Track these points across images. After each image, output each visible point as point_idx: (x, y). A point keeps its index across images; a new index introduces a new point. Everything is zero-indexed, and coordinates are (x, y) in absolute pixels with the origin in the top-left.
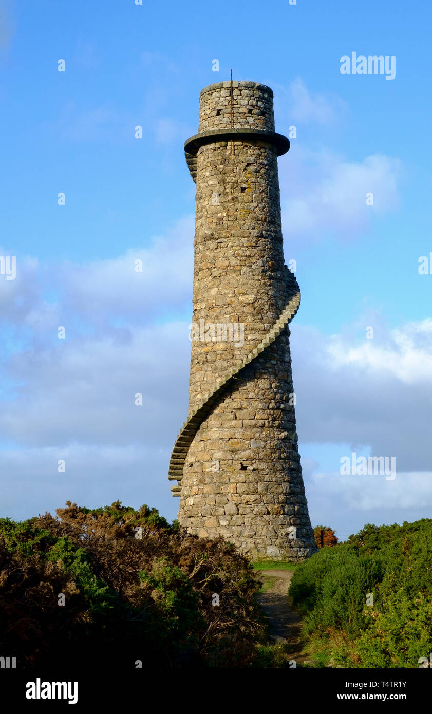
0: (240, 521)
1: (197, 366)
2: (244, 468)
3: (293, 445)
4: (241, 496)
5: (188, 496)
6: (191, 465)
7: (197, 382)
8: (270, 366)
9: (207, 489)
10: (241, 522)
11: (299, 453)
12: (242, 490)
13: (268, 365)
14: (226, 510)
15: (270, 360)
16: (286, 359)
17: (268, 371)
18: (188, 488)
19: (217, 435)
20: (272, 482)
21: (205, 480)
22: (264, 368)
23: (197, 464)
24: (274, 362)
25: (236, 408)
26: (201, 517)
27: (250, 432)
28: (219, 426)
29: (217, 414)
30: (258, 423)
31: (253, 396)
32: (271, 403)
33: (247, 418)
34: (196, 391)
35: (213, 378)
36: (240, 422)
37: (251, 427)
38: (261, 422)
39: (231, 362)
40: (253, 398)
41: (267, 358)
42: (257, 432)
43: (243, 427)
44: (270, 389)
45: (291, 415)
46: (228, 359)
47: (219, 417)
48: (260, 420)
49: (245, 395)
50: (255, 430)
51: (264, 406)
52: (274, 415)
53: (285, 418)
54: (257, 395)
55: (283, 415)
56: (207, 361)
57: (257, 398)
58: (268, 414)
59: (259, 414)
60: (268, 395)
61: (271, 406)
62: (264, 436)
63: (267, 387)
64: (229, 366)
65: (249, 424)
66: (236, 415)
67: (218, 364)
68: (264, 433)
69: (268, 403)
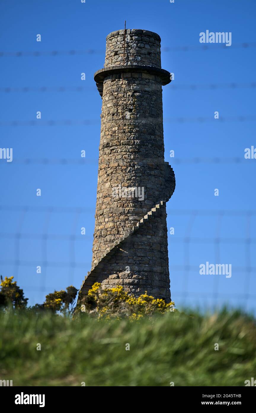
1: (96, 239)
8: (146, 239)
13: (144, 239)
15: (146, 235)
17: (144, 243)
24: (149, 237)
25: (119, 270)
27: (128, 288)
28: (107, 283)
29: (105, 275)
30: (135, 281)
31: (131, 261)
32: (145, 266)
33: (127, 278)
34: (95, 258)
35: (104, 248)
36: (121, 280)
37: (129, 284)
38: (136, 281)
39: (117, 236)
40: (131, 263)
41: (144, 234)
42: (133, 288)
43: (123, 284)
44: (144, 257)
45: (162, 276)
46: (115, 234)
47: (107, 277)
48: (136, 279)
49: (126, 261)
50: (132, 287)
51: (139, 269)
52: (147, 275)
53: (157, 278)
54: (135, 260)
55: (155, 276)
56: (101, 236)
57: (135, 263)
58: (143, 275)
59: (136, 275)
60: (143, 261)
61: (145, 269)
62: (138, 291)
63: (142, 255)
64: (115, 239)
65: (128, 282)
66: (118, 275)
67: (108, 238)
68: (138, 289)
69: (143, 267)
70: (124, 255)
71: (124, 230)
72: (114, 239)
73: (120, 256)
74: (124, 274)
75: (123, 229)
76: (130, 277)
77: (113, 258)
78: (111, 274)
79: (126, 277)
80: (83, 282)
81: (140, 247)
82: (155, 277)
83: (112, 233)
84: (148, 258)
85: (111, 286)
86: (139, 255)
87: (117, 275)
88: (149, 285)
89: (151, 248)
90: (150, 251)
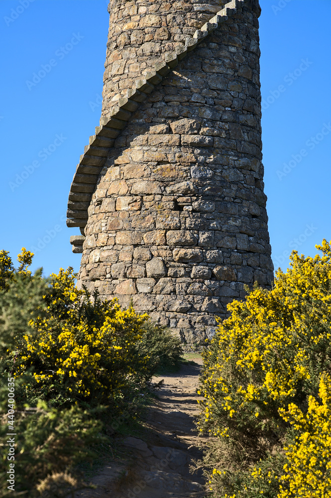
0: (169, 288)
1: (115, 52)
2: (178, 207)
3: (256, 180)
4: (172, 250)
5: (92, 249)
6: (100, 203)
7: (114, 76)
8: (227, 54)
9: (121, 238)
10: (172, 288)
11: (265, 192)
12: (174, 241)
13: (223, 53)
14: (147, 270)
15: (228, 46)
16: (253, 48)
17: (223, 62)
18: (93, 235)
19: (140, 156)
20: (221, 231)
21: (119, 224)
22: (218, 58)
23: (108, 200)
24: (233, 50)
25: (170, 115)
26: (110, 280)
27: (191, 153)
28: (144, 142)
29: (141, 125)
30: (204, 140)
31: (198, 99)
32: (225, 111)
33: (187, 132)
34: (113, 91)
35: (138, 70)
36: (176, 137)
37: (193, 146)
38: (207, 139)
39: (167, 45)
40: (197, 102)
41: (223, 43)
42: (200, 154)
43: (180, 146)
44: (224, 91)
45: (255, 134)
46: (162, 40)
47: (144, 129)
48: (207, 135)
49: (186, 97)
50: (199, 151)
51: (213, 114)
52: (229, 130)
53: (246, 137)
54: (204, 97)
55: (244, 132)
56: (130, 44)
57: (204, 102)
58: (220, 128)
59: (206, 127)
60: (221, 99)
61: (225, 117)
62: (211, 160)
63: (220, 86)
64: (163, 51)
65: (190, 141)
66: (170, 126)
67: (147, 47)
68: (212, 157)
69: (221, 112)
70: (182, 85)
71: (182, 31)
72: (161, 51)
73: (173, 86)
74: (183, 124)
75: (179, 30)
76: (196, 132)
77: (159, 90)
78: (153, 123)
79: (186, 130)
80: (92, 139)
81: (216, 70)
82: (242, 134)
83: (156, 37)
84: (230, 94)
85: (154, 149)
86: (213, 85)
87: (166, 126)
88: (232, 150)
89: (236, 74)
90: (234, 80)
